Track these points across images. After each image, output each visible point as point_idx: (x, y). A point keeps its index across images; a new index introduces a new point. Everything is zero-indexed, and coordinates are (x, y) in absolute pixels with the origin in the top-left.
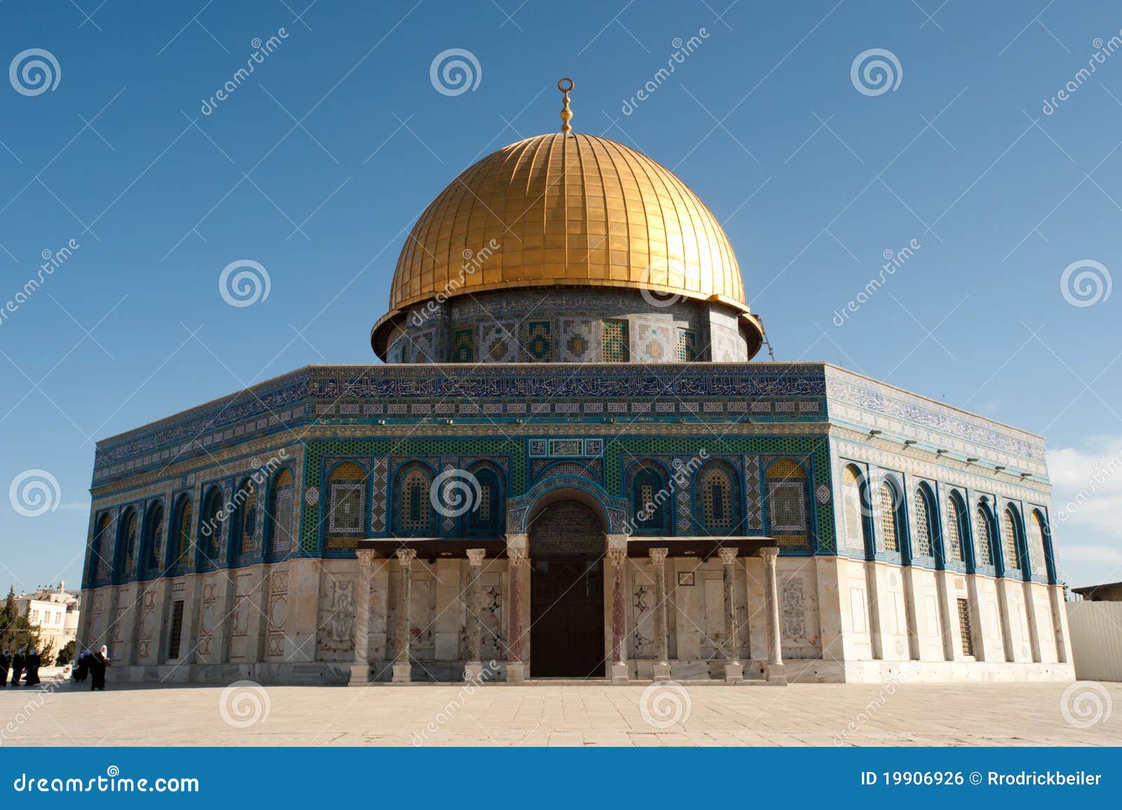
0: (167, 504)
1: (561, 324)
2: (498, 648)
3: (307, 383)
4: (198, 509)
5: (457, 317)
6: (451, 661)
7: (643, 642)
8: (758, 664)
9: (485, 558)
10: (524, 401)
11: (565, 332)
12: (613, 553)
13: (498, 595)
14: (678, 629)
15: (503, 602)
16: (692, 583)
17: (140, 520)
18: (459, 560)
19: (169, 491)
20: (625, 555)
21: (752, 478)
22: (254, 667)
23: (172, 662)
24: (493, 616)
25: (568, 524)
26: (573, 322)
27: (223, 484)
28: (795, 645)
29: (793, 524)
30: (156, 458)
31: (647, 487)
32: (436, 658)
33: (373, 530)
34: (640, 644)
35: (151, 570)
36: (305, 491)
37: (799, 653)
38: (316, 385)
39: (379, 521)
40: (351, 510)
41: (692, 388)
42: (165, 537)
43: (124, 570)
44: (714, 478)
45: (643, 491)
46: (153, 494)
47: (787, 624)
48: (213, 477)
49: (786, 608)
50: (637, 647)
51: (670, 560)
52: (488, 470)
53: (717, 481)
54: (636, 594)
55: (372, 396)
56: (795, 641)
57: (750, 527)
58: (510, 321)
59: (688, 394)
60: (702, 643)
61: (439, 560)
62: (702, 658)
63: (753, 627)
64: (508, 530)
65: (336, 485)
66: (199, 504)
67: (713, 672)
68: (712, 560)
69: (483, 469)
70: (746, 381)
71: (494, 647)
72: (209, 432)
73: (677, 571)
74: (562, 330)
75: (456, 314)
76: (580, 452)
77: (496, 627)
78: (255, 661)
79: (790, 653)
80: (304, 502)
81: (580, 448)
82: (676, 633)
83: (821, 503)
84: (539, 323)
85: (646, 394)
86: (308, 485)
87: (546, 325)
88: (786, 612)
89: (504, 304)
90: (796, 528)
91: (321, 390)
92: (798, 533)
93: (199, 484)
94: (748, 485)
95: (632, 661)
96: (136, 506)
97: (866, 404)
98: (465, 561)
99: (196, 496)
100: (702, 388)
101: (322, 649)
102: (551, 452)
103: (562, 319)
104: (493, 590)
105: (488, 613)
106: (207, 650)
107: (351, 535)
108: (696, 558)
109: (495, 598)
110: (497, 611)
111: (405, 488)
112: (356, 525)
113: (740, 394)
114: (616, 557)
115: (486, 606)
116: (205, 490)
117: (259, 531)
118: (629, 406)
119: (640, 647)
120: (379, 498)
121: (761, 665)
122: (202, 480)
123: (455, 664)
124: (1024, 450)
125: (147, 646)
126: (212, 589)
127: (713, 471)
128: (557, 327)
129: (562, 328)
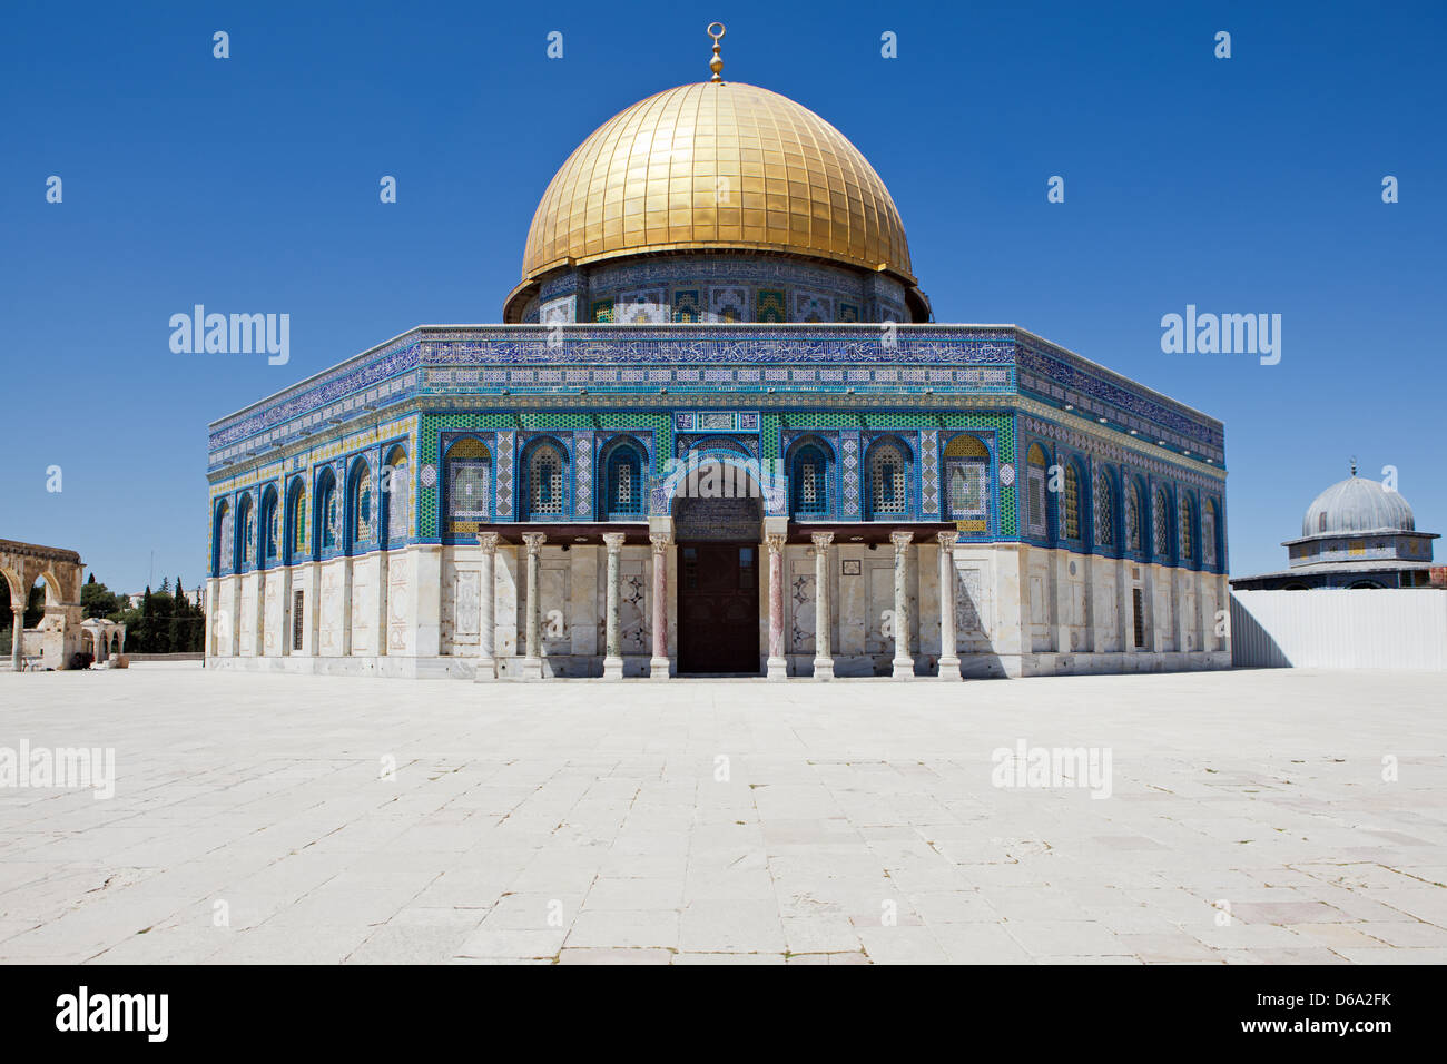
0: (281, 488)
1: (711, 293)
2: (641, 642)
3: (418, 347)
4: (311, 493)
5: (595, 287)
6: (589, 656)
7: (802, 635)
8: (927, 659)
9: (624, 544)
10: (668, 367)
11: (715, 303)
12: (771, 538)
13: (640, 585)
14: (842, 622)
15: (647, 593)
16: (857, 572)
17: (256, 506)
18: (595, 547)
19: (282, 475)
20: (785, 540)
21: (929, 456)
22: (376, 662)
23: (297, 652)
24: (635, 608)
25: (719, 508)
26: (724, 291)
27: (335, 465)
28: (968, 638)
29: (972, 507)
30: (267, 438)
31: (808, 466)
32: (573, 652)
33: (499, 513)
34: (798, 638)
35: (271, 559)
36: (420, 470)
37: (973, 647)
38: (429, 349)
39: (504, 504)
40: (474, 492)
41: (863, 353)
42: (281, 524)
43: (245, 560)
44: (885, 457)
45: (805, 470)
46: (266, 478)
47: (961, 617)
48: (325, 458)
49: (960, 600)
50: (795, 641)
51: (834, 547)
52: (628, 447)
53: (887, 459)
54: (796, 584)
55: (493, 361)
56: (969, 633)
57: (925, 511)
58: (654, 291)
59: (858, 361)
60: (867, 636)
61: (573, 547)
62: (867, 653)
63: (924, 619)
64: (652, 511)
65: (455, 464)
66: (312, 487)
67: (879, 667)
68: (880, 547)
69: (622, 446)
70: (924, 346)
71: (638, 641)
72: (318, 409)
73: (841, 558)
74: (711, 301)
75: (593, 281)
76: (733, 426)
77: (638, 620)
78: (377, 654)
79: (962, 647)
80: (420, 482)
81: (733, 421)
82: (838, 627)
83: (1004, 485)
84: (686, 293)
85: (808, 360)
86: (422, 462)
87: (694, 294)
88: (960, 603)
89: (648, 271)
90: (976, 512)
91: (434, 354)
92: (978, 517)
93: (310, 467)
94: (924, 465)
95: (790, 656)
96: (251, 492)
97: (1055, 376)
98: (602, 548)
99: (308, 479)
100: (874, 353)
101: (447, 642)
102: (700, 426)
103: (712, 288)
104: (635, 580)
105: (629, 605)
106: (329, 642)
107: (474, 519)
108: (863, 545)
109: (637, 588)
110: (639, 603)
111: (534, 466)
112: (480, 509)
113: (918, 361)
114: (774, 543)
115: (627, 597)
116: (317, 472)
117: (374, 515)
118: (790, 373)
119: (799, 641)
120: (504, 477)
121: (932, 659)
122: (314, 461)
123: (594, 659)
124: (1205, 435)
125: (272, 636)
126: (330, 578)
127: (884, 448)
128: (706, 296)
129: (712, 298)
